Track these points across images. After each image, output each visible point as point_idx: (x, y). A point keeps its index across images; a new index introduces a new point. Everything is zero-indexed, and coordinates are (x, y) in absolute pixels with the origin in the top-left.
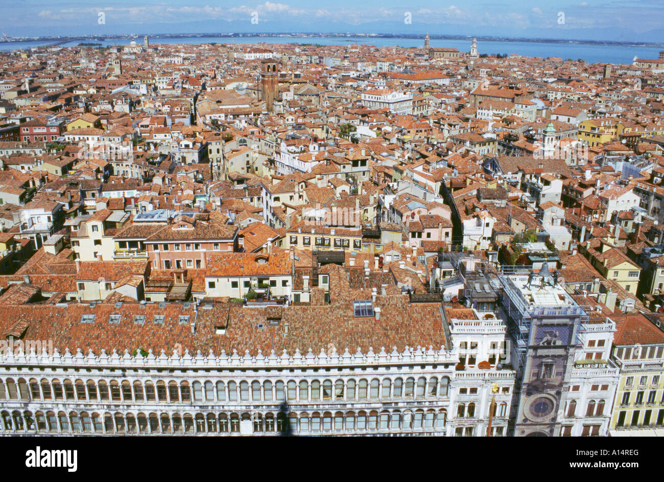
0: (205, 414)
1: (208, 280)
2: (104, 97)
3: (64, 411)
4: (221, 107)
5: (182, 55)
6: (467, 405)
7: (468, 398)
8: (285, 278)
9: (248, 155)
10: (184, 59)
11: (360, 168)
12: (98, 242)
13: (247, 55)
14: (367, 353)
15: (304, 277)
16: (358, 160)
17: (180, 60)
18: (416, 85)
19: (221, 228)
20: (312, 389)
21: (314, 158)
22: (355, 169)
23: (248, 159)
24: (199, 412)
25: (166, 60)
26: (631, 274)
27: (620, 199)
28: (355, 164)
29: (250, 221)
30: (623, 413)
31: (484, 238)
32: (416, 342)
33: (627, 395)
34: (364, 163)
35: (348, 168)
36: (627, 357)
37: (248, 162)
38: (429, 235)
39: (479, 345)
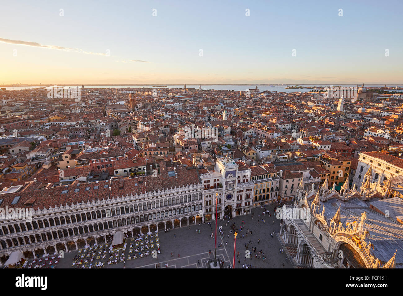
0: (117, 220)
1: (115, 171)
2: (66, 108)
3: (55, 231)
4: (115, 110)
5: (98, 92)
6: (208, 201)
7: (208, 199)
8: (144, 167)
9: (127, 126)
10: (99, 93)
11: (166, 128)
12: (68, 162)
13: (123, 92)
14: (174, 188)
15: (150, 166)
16: (165, 126)
17: (98, 94)
18: (183, 100)
19: (119, 152)
20: (152, 204)
21: (150, 126)
22: (165, 129)
23: (127, 128)
24: (114, 219)
25: (92, 94)
26: (254, 154)
27: (248, 132)
28: (165, 127)
29: (129, 149)
30: (256, 197)
31: (208, 147)
32: (190, 183)
33: (257, 191)
34: (168, 127)
35: (163, 128)
36: (255, 179)
37: (127, 129)
38: (191, 148)
39: (210, 181)
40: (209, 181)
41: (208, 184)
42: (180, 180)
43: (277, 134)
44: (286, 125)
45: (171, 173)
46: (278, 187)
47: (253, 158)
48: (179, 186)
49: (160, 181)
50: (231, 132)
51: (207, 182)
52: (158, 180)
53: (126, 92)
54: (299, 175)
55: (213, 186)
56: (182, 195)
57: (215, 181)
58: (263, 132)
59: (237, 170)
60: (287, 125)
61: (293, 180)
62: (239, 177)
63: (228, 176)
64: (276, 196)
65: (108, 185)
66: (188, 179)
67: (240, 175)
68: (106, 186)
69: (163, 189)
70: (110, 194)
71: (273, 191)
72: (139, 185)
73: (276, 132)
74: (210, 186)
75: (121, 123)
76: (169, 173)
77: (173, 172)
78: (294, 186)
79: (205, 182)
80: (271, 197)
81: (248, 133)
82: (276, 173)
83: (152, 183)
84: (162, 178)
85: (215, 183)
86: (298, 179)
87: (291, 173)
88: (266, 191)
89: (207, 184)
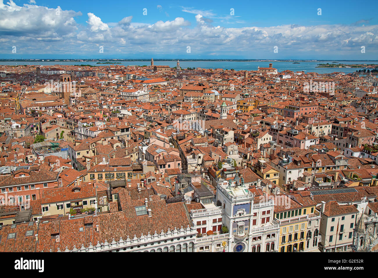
1: (42, 206)
4: (36, 103)
8: (92, 199)
9: (57, 130)
11: (126, 133)
13: (49, 72)
14: (147, 235)
15: (103, 197)
16: (124, 129)
18: (149, 86)
19: (48, 174)
21: (98, 129)
22: (123, 133)
23: (57, 132)
26: (275, 175)
27: (263, 138)
28: (123, 131)
29: (64, 168)
30: (284, 247)
31: (198, 165)
32: (173, 225)
33: (284, 237)
34: (127, 130)
35: (119, 133)
36: (281, 218)
37: (57, 134)
38: (169, 166)
39: (207, 222)
40: (204, 223)
41: (204, 226)
42: (156, 221)
43: (311, 141)
44: (323, 126)
45: (140, 209)
46: (319, 229)
47: (275, 182)
48: (156, 232)
49: (122, 224)
50: (235, 140)
51: (202, 223)
52: (118, 221)
53: (52, 72)
54: (352, 209)
55: (212, 230)
56: (160, 247)
57: (215, 221)
58: (288, 138)
59: (253, 202)
60: (326, 127)
61: (343, 218)
62: (255, 214)
63: (238, 212)
64: (316, 245)
65: (32, 232)
66: (169, 220)
67: (256, 211)
68: (29, 233)
69: (128, 236)
70: (36, 245)
71: (310, 237)
72: (86, 231)
73: (309, 139)
74: (207, 231)
75: (47, 124)
76: (137, 209)
77: (144, 208)
78: (344, 228)
79: (199, 223)
80: (308, 247)
81: (263, 140)
82: (314, 207)
83: (109, 227)
84: (125, 217)
85: (215, 224)
86: (351, 215)
87: (338, 206)
88: (299, 236)
89: (201, 227)
